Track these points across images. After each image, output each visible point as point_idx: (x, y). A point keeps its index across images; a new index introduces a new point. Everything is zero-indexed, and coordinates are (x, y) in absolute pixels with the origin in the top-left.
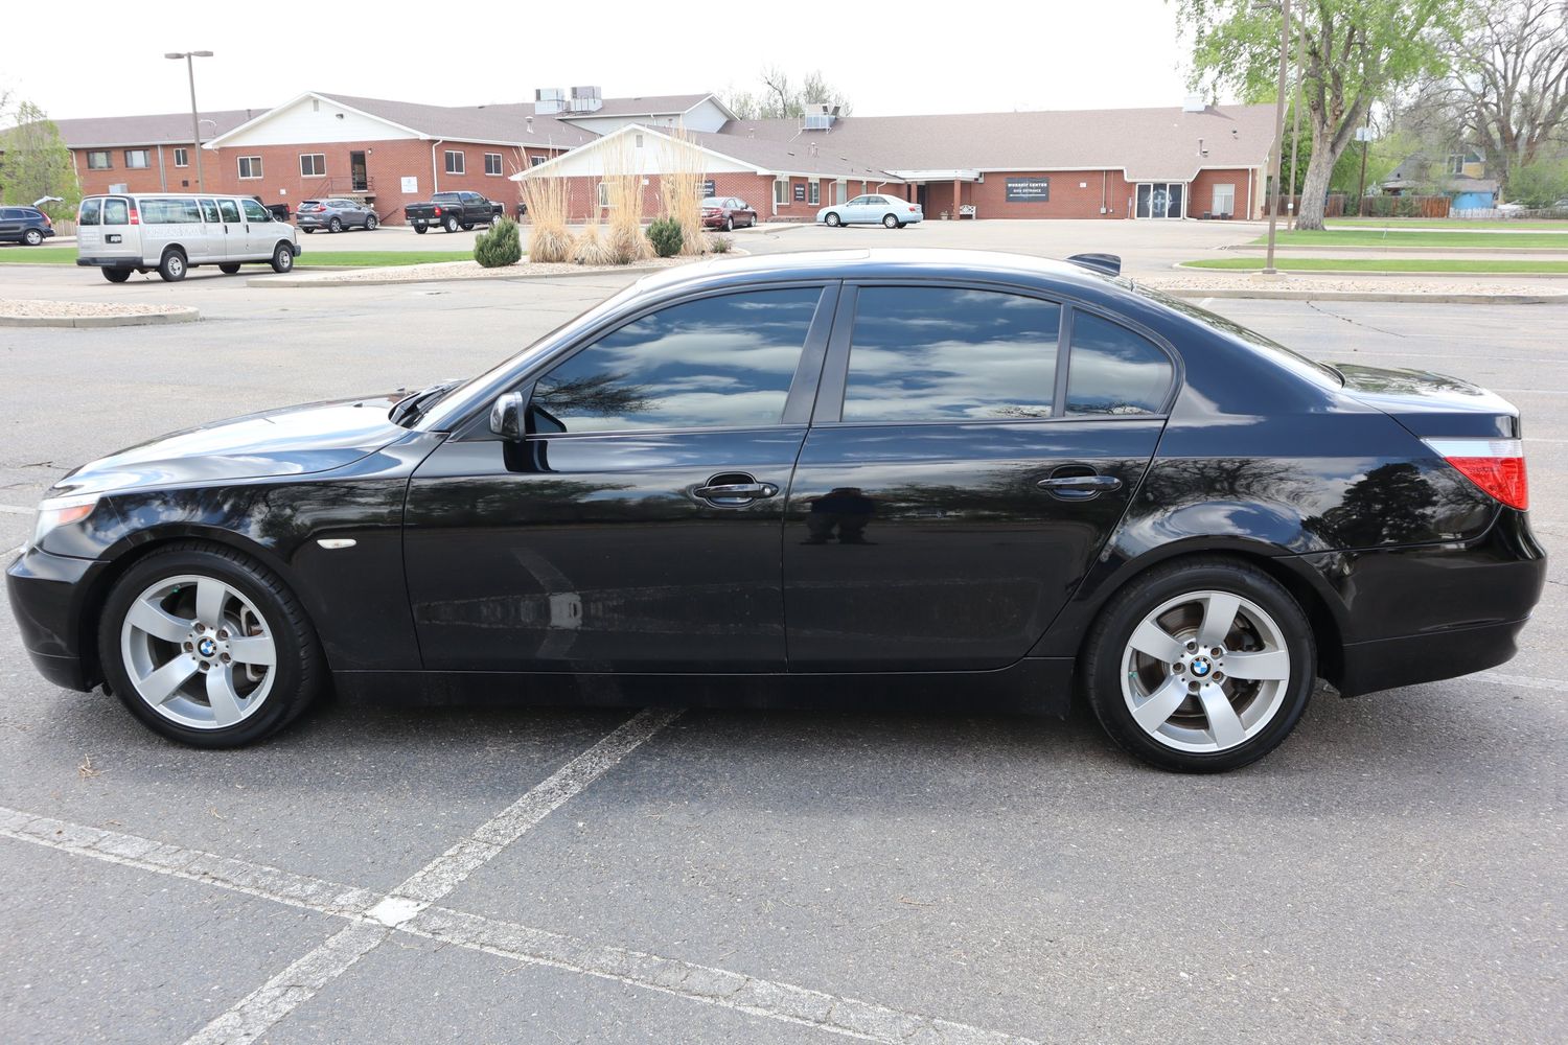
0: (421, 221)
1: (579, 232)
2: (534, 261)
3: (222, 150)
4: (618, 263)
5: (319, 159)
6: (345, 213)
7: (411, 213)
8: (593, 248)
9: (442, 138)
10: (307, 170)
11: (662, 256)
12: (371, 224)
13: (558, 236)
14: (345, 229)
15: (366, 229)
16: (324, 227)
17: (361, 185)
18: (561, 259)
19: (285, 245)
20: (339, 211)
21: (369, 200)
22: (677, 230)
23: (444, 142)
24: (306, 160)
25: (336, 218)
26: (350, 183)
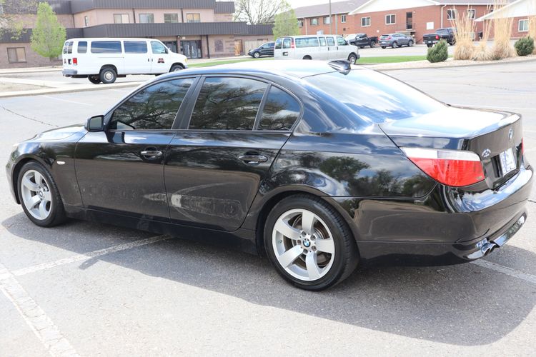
0: (430, 42)
1: (478, 45)
2: (455, 59)
3: (356, 15)
4: (494, 59)
5: (393, 16)
6: (400, 40)
7: (426, 38)
8: (482, 53)
9: (446, 4)
10: (388, 22)
11: (520, 55)
12: (410, 44)
13: (467, 48)
14: (400, 46)
15: (409, 46)
16: (390, 46)
17: (409, 27)
18: (468, 58)
19: (353, 55)
20: (396, 39)
21: (412, 33)
22: (531, 43)
23: (447, 6)
24: (388, 17)
25: (395, 42)
26: (405, 26)
